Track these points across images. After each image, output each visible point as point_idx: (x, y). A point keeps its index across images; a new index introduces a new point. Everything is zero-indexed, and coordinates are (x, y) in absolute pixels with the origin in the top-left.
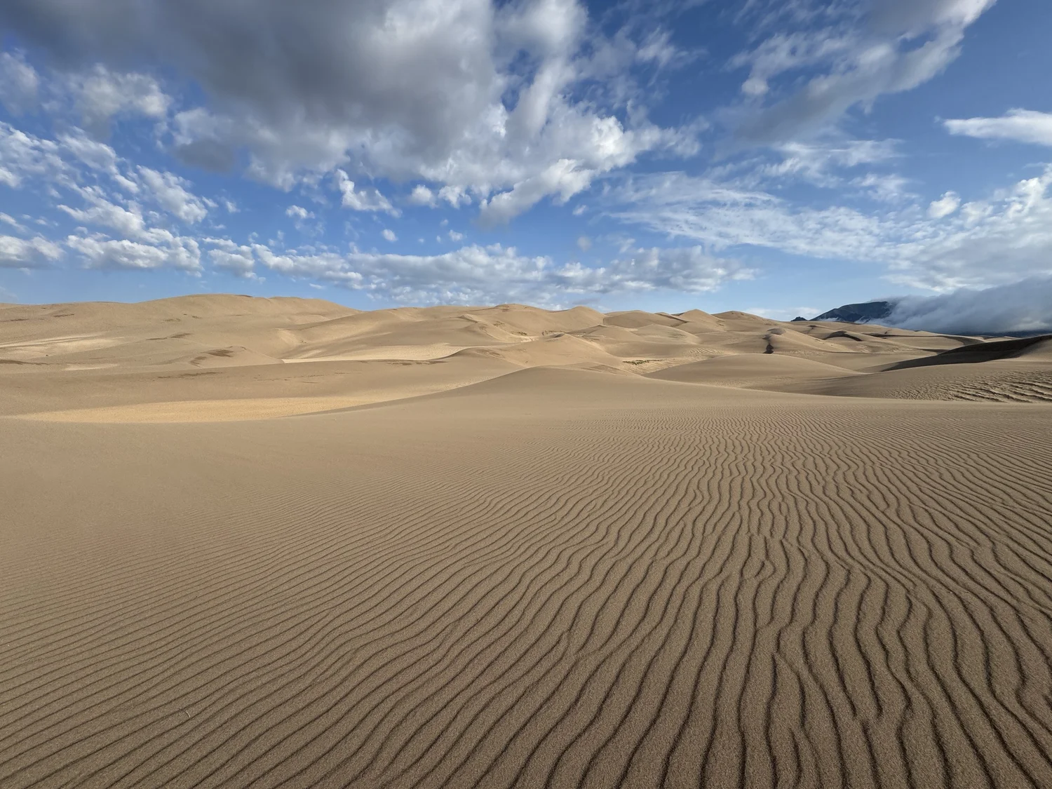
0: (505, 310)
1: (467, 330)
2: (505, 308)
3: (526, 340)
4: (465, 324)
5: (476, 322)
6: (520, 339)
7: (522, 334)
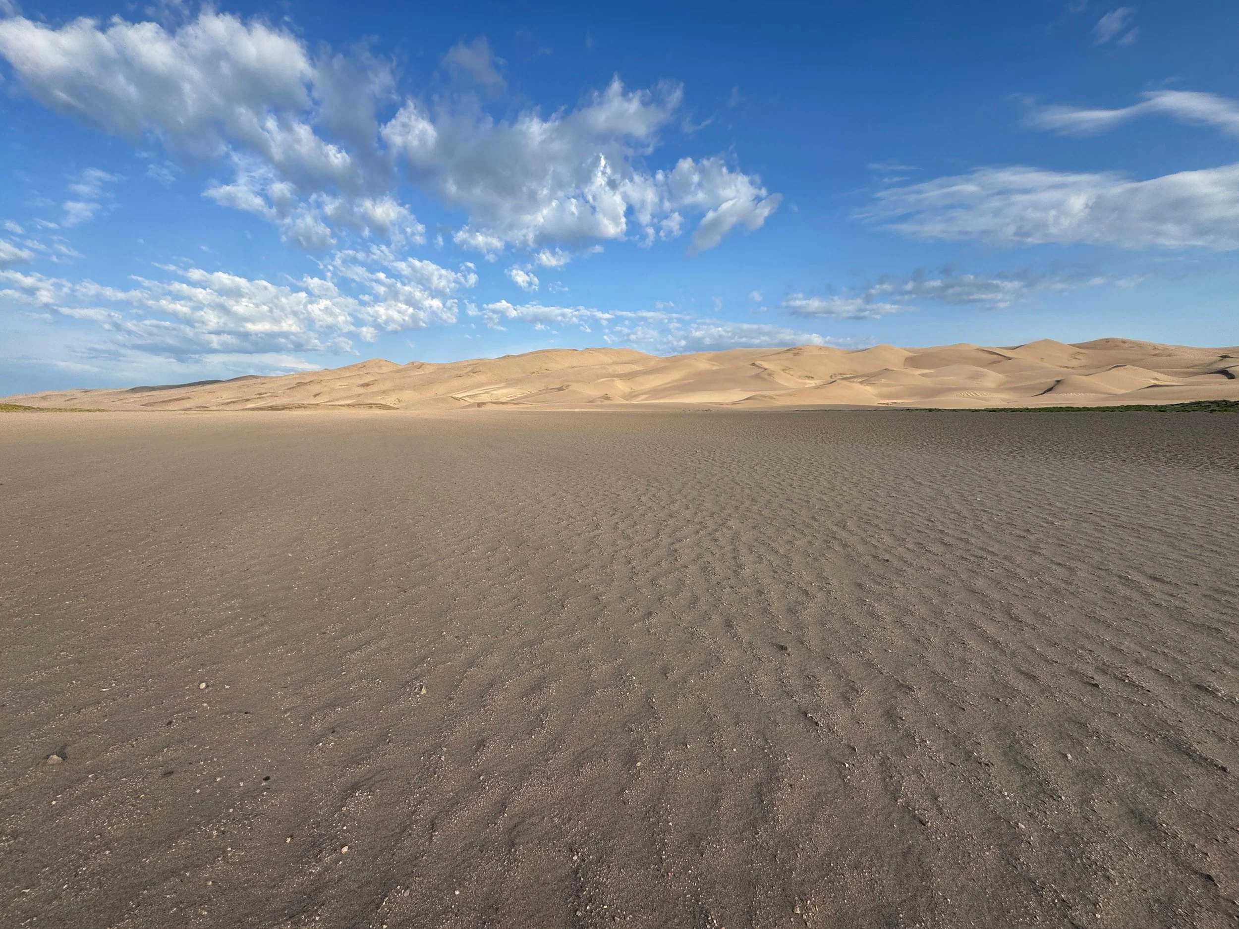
0: (795, 354)
1: (757, 376)
2: (797, 351)
3: (810, 384)
4: (758, 371)
5: (766, 369)
6: (806, 384)
7: (809, 377)
